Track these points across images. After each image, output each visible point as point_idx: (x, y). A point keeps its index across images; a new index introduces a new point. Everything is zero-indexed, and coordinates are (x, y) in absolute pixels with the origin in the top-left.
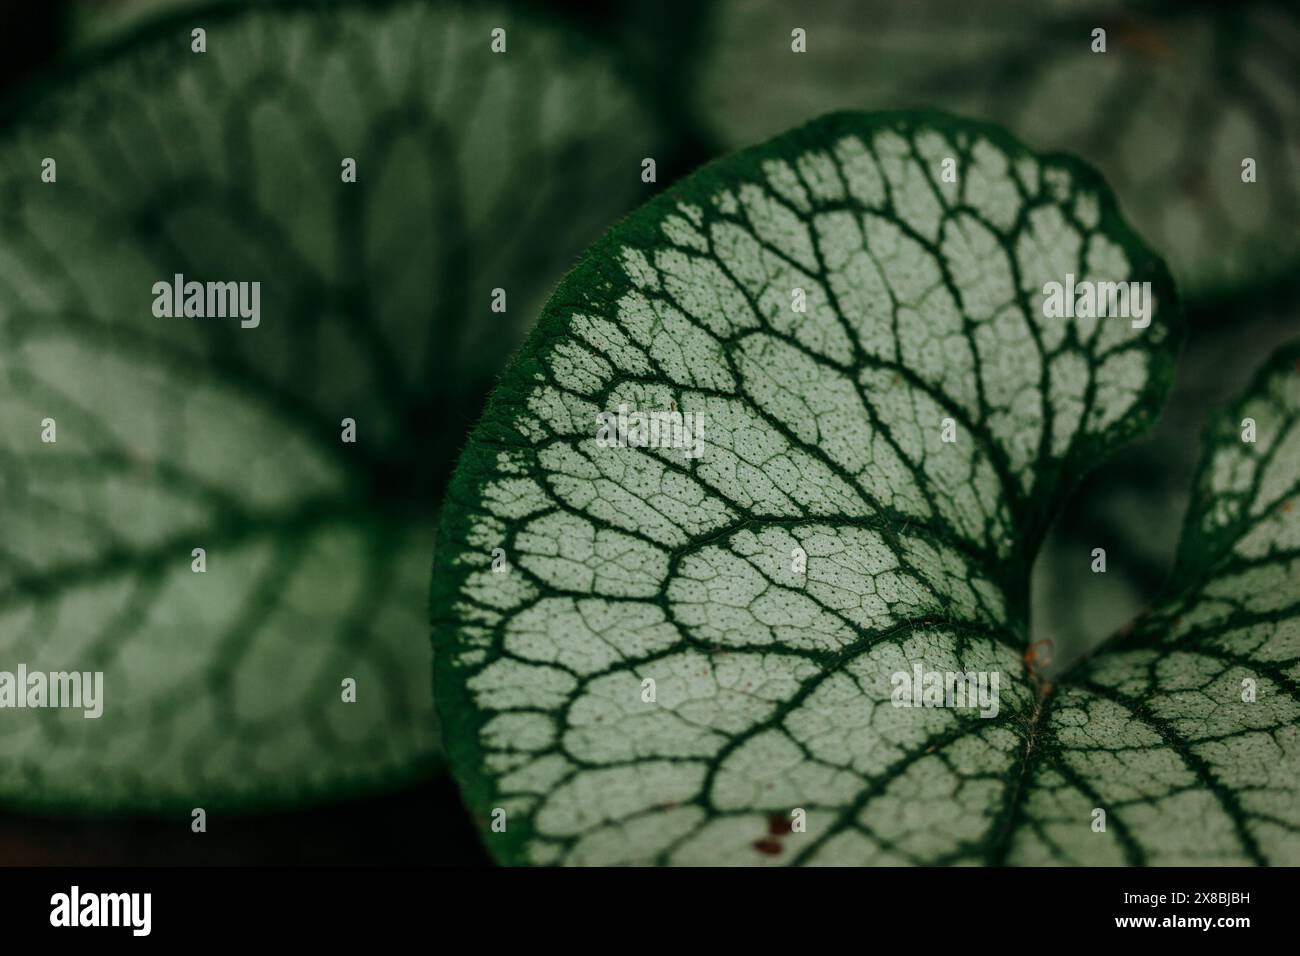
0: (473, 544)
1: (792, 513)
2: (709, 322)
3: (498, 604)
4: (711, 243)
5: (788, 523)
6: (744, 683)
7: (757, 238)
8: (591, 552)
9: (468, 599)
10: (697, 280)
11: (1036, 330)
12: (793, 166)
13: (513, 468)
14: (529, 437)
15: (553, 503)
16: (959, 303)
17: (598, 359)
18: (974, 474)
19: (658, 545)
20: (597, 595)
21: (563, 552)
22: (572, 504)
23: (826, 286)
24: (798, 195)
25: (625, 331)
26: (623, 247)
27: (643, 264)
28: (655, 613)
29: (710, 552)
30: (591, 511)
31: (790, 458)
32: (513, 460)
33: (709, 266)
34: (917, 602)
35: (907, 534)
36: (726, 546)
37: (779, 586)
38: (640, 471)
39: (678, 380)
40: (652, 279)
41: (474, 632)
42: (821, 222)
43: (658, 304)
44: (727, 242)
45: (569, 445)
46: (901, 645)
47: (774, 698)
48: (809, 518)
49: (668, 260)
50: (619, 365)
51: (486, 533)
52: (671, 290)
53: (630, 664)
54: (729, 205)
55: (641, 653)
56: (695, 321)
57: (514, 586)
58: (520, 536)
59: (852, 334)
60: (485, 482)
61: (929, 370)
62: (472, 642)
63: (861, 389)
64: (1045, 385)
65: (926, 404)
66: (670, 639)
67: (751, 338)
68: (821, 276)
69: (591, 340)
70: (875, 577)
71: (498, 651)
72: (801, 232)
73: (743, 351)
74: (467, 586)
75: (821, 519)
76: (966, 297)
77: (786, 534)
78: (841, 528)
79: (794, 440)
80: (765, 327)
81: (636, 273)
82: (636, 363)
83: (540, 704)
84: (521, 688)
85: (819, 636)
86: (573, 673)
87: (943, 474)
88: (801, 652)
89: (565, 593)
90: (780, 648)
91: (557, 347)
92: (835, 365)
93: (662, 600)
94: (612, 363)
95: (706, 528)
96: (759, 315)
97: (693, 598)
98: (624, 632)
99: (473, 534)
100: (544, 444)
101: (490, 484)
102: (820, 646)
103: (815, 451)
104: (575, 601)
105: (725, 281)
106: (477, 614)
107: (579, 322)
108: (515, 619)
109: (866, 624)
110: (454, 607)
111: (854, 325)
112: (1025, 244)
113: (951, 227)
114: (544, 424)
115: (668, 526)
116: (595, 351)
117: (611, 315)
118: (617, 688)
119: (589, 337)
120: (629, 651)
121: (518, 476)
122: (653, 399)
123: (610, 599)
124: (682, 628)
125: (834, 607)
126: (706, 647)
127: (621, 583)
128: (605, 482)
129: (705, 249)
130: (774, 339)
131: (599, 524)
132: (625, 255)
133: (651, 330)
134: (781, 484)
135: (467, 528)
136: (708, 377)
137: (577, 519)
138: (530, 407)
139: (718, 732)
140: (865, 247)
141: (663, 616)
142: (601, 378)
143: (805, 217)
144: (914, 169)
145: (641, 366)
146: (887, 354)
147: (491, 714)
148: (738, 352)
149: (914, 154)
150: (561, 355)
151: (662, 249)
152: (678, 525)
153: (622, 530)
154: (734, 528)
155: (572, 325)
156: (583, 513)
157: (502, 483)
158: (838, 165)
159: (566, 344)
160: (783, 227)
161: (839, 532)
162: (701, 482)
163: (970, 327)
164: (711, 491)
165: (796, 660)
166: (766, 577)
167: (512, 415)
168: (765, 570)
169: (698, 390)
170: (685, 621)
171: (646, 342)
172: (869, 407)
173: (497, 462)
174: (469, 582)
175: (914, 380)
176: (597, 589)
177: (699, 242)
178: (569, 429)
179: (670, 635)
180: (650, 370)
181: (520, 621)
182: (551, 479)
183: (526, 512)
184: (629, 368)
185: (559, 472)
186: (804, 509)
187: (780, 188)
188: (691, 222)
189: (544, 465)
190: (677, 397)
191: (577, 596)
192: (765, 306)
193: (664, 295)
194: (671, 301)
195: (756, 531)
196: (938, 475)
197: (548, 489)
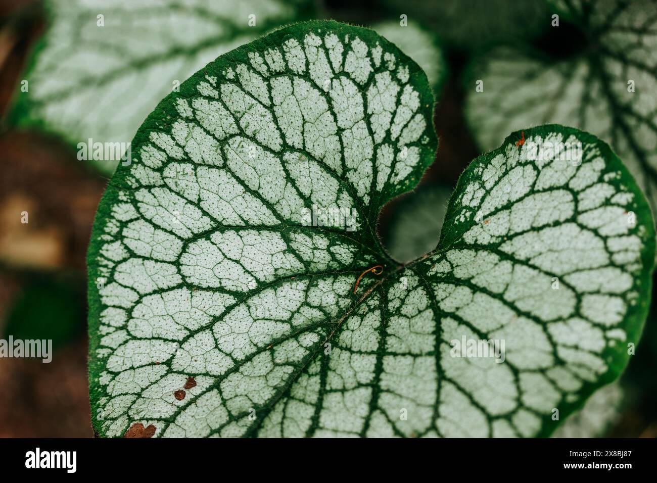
0: (107, 231)
1: (239, 224)
2: (214, 132)
3: (114, 259)
4: (220, 94)
5: (237, 229)
6: (202, 306)
7: (243, 90)
8: (152, 239)
9: (102, 256)
10: (211, 112)
11: (371, 133)
12: (262, 55)
13: (125, 199)
14: (131, 186)
15: (139, 216)
16: (336, 121)
17: (161, 153)
18: (338, 198)
19: (179, 238)
20: (152, 259)
21: (141, 238)
22: (146, 217)
23: (273, 113)
24: (264, 68)
25: (174, 139)
26: (178, 99)
27: (186, 106)
28: (174, 269)
29: (202, 242)
30: (153, 221)
31: (243, 197)
32: (125, 195)
33: (219, 105)
34: (290, 268)
35: (295, 233)
36: (208, 239)
37: (228, 259)
38: (175, 204)
39: (196, 161)
40: (189, 114)
41: (104, 270)
42: (273, 82)
43: (191, 125)
44: (228, 93)
45: (147, 190)
46: (275, 290)
47: (213, 315)
48: (248, 226)
49: (198, 103)
50: (170, 155)
51: (112, 227)
52: (198, 118)
53: (160, 291)
54: (230, 75)
55: (165, 287)
56: (208, 133)
57: (120, 252)
58: (125, 230)
59: (283, 136)
60: (113, 204)
61: (317, 153)
62: (103, 274)
63: (283, 163)
64: (374, 159)
65: (315, 167)
66: (178, 282)
67: (234, 139)
68: (271, 108)
69: (158, 144)
70: (272, 255)
71: (111, 280)
72: (263, 86)
73: (229, 146)
74: (102, 250)
75: (253, 227)
76: (339, 117)
77: (236, 234)
78: (261, 232)
79: (247, 188)
80: (242, 133)
81: (182, 110)
82: (177, 154)
83: (123, 305)
84: (118, 297)
85: (240, 285)
86: (138, 293)
87: (320, 200)
88: (230, 292)
89: (140, 257)
90: (221, 290)
91: (143, 147)
92: (272, 151)
93: (177, 264)
94: (167, 154)
95: (201, 231)
96: (239, 127)
97: (190, 263)
98: (160, 277)
99: (107, 227)
100: (137, 189)
101: (115, 205)
102: (239, 289)
103: (256, 194)
104: (143, 260)
105: (225, 112)
106: (105, 262)
107: (154, 136)
108: (120, 266)
109: (262, 279)
110: (96, 259)
111: (284, 131)
112: (372, 90)
113: (336, 82)
114: (137, 181)
115: (185, 229)
116: (159, 149)
117: (168, 131)
118: (153, 302)
119: (157, 143)
120: (161, 286)
121: (126, 202)
122: (183, 171)
123: (157, 261)
124: (184, 277)
125: (250, 270)
126: (190, 287)
127: (162, 254)
128: (160, 208)
129: (217, 97)
130: (245, 139)
131: (156, 227)
132: (178, 102)
133: (186, 138)
134: (237, 210)
135: (104, 224)
136: (210, 160)
137: (147, 224)
138: (132, 173)
139: (186, 328)
140: (293, 93)
141: (177, 270)
142: (162, 161)
143: (265, 79)
144: (322, 52)
145: (179, 154)
146: (298, 145)
147: (106, 307)
148: (227, 146)
149: (323, 46)
150: (145, 151)
151: (196, 98)
152: (189, 229)
153: (166, 231)
154: (213, 230)
155: (150, 137)
156: (150, 221)
157: (120, 205)
158: (283, 53)
159: (147, 146)
160: (256, 84)
161: (260, 233)
162: (201, 209)
163: (340, 131)
164: (205, 213)
165: (227, 296)
166: (223, 254)
167: (125, 176)
168: (224, 251)
169: (205, 165)
170: (185, 274)
171: (182, 144)
172: (286, 171)
173: (118, 196)
174: (103, 248)
175: (311, 157)
176: (152, 256)
177: (215, 94)
178: (147, 184)
179: (178, 280)
180: (184, 157)
181: (121, 267)
182: (139, 205)
183: (128, 219)
184: (174, 156)
185: (142, 202)
186: (246, 222)
187: (255, 66)
188: (211, 85)
189: (137, 198)
190: (195, 169)
191: (144, 258)
192: (243, 123)
193: (195, 120)
194: (198, 123)
195: (222, 232)
196: (317, 201)
197: (138, 209)
